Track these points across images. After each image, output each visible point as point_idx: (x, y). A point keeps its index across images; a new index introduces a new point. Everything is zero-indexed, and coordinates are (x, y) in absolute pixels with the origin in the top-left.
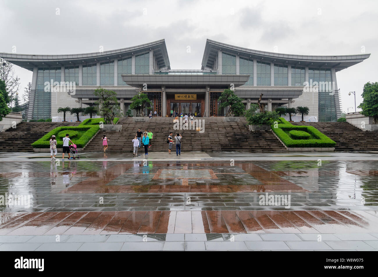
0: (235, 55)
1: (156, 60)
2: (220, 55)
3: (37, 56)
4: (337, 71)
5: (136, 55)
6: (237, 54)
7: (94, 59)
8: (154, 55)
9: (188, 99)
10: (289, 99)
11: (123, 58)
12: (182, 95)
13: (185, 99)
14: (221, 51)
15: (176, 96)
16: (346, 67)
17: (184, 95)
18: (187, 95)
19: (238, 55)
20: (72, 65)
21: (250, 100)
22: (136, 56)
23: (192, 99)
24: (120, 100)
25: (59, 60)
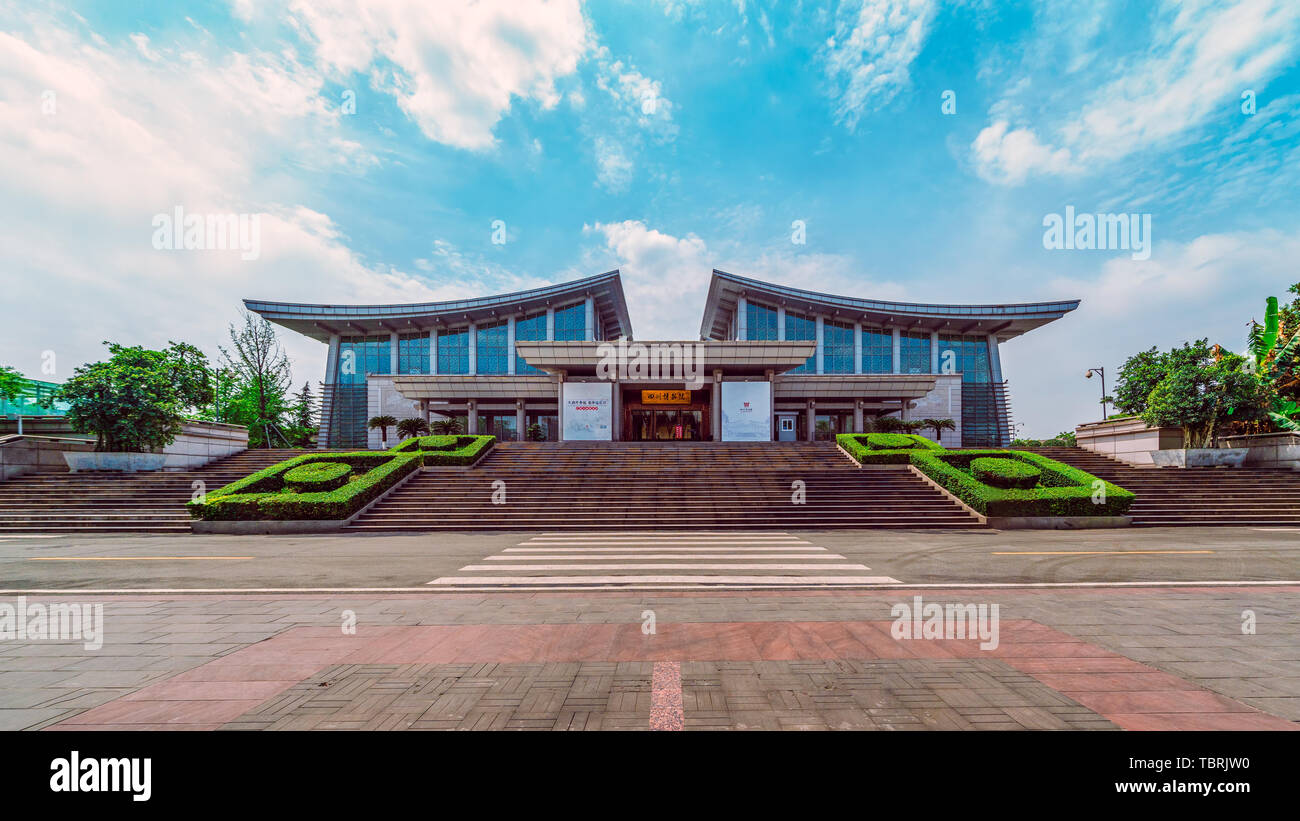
0: (776, 305)
1: (601, 321)
2: (742, 305)
3: (335, 307)
4: (1000, 340)
5: (556, 306)
6: (780, 303)
7: (462, 314)
8: (597, 308)
9: (673, 402)
10: (902, 399)
11: (528, 313)
12: (658, 392)
13: (666, 402)
14: (743, 297)
15: (645, 393)
16: (1021, 332)
17: (663, 392)
18: (671, 392)
19: (783, 306)
20: (415, 330)
21: (814, 403)
22: (557, 310)
23: (681, 402)
24: (515, 403)
25: (384, 317)
